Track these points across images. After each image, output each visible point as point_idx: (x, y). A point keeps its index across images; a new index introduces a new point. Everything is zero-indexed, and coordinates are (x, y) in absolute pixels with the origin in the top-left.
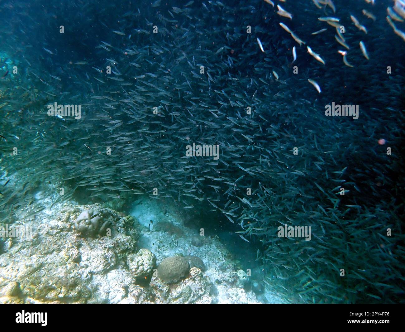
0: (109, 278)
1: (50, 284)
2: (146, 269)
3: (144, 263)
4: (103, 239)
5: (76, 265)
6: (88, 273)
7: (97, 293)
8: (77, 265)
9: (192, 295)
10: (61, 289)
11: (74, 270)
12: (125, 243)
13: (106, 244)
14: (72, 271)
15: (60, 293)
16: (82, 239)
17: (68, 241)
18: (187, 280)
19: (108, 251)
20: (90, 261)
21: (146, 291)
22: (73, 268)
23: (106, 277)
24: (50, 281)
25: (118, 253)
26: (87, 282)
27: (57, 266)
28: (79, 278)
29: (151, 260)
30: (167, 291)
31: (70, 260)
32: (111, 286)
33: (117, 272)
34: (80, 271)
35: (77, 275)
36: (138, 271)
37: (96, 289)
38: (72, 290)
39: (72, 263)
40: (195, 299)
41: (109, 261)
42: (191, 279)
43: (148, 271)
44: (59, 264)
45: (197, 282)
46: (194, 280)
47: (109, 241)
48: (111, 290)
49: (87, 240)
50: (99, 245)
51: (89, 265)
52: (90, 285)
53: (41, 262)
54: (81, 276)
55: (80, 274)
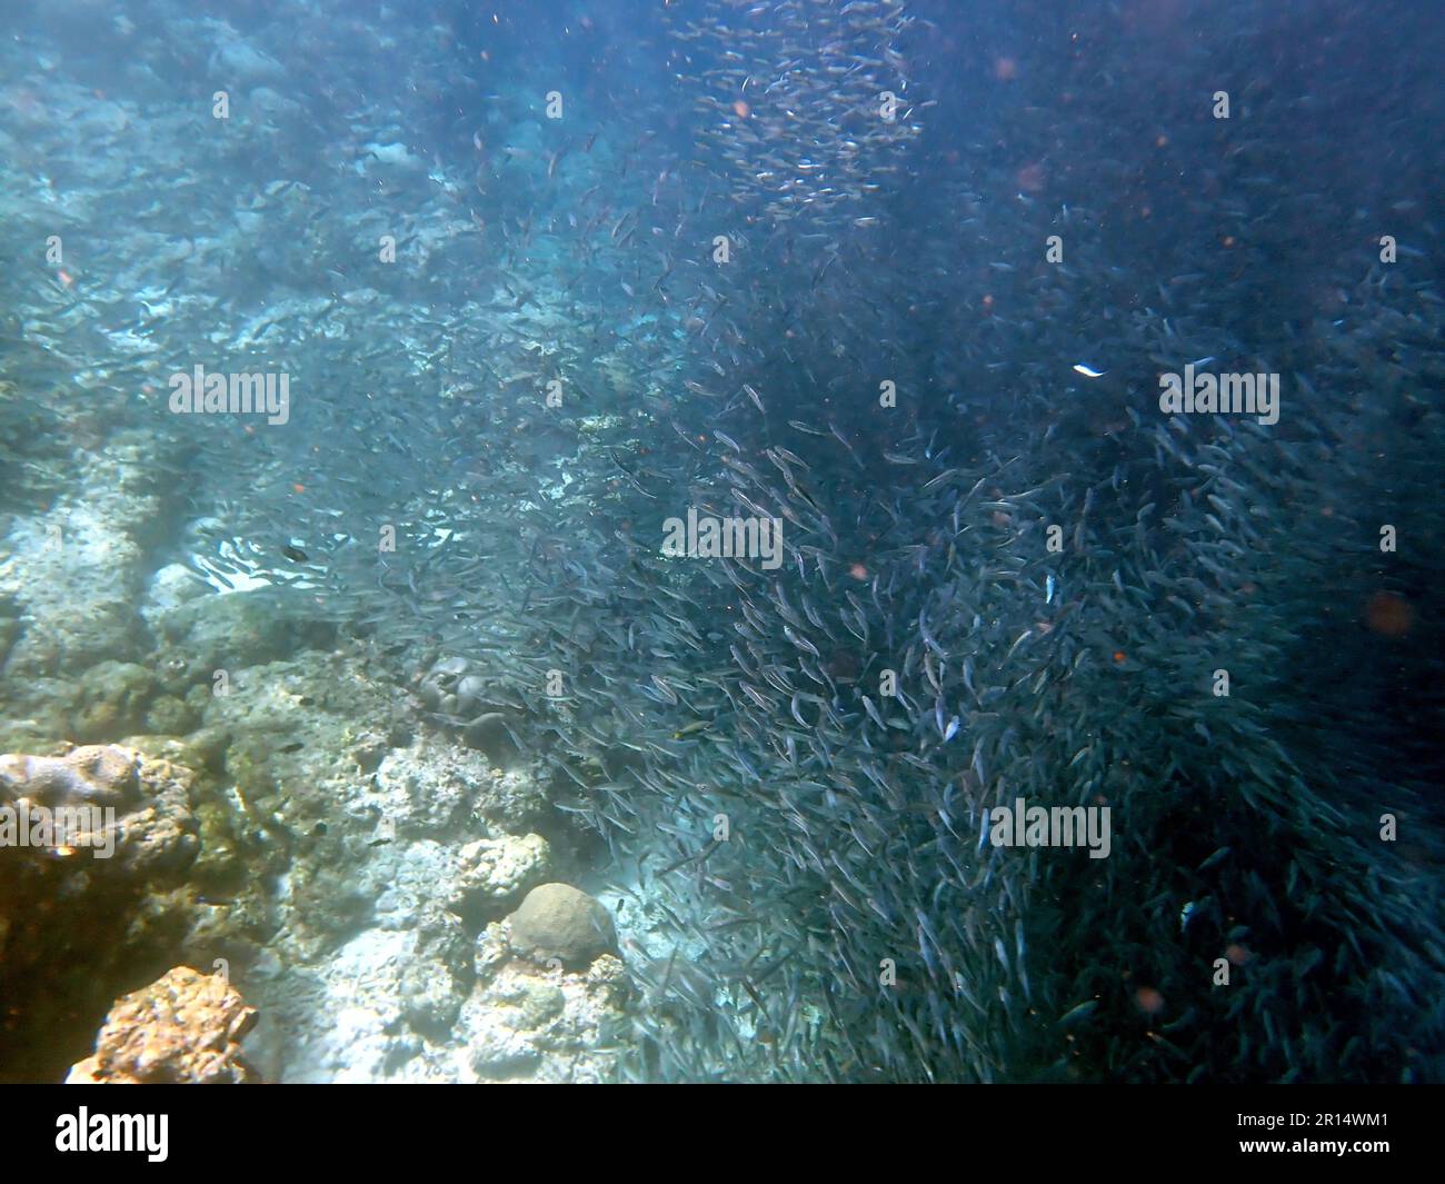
0: (409, 854)
1: (274, 775)
2: (492, 881)
3: (498, 862)
4: (465, 753)
5: (354, 769)
6: (367, 805)
7: (359, 870)
8: (359, 770)
9: (554, 1022)
10: (286, 800)
11: (340, 777)
12: (505, 794)
13: (462, 768)
14: (337, 776)
15: (279, 808)
16: (421, 724)
17: (385, 708)
18: (574, 976)
19: (450, 784)
20: (394, 782)
21: (457, 935)
22: (342, 771)
23: (403, 844)
24: (279, 768)
25: (476, 810)
26: (351, 828)
27: (318, 746)
28: (339, 802)
29: (527, 867)
30: (491, 961)
31: (352, 749)
32: (398, 875)
33: (437, 853)
34: (352, 790)
35: (338, 790)
36: (472, 874)
37: (362, 857)
38: (304, 818)
39: (350, 758)
40: (558, 1041)
41: (433, 809)
42: (584, 981)
43: (500, 891)
44: (324, 744)
45: (594, 1001)
46: (592, 989)
47: (477, 766)
48: (392, 884)
49: (430, 736)
50: (445, 761)
51: (386, 789)
52: (353, 836)
53: (299, 717)
54: (347, 801)
55: (346, 793)
